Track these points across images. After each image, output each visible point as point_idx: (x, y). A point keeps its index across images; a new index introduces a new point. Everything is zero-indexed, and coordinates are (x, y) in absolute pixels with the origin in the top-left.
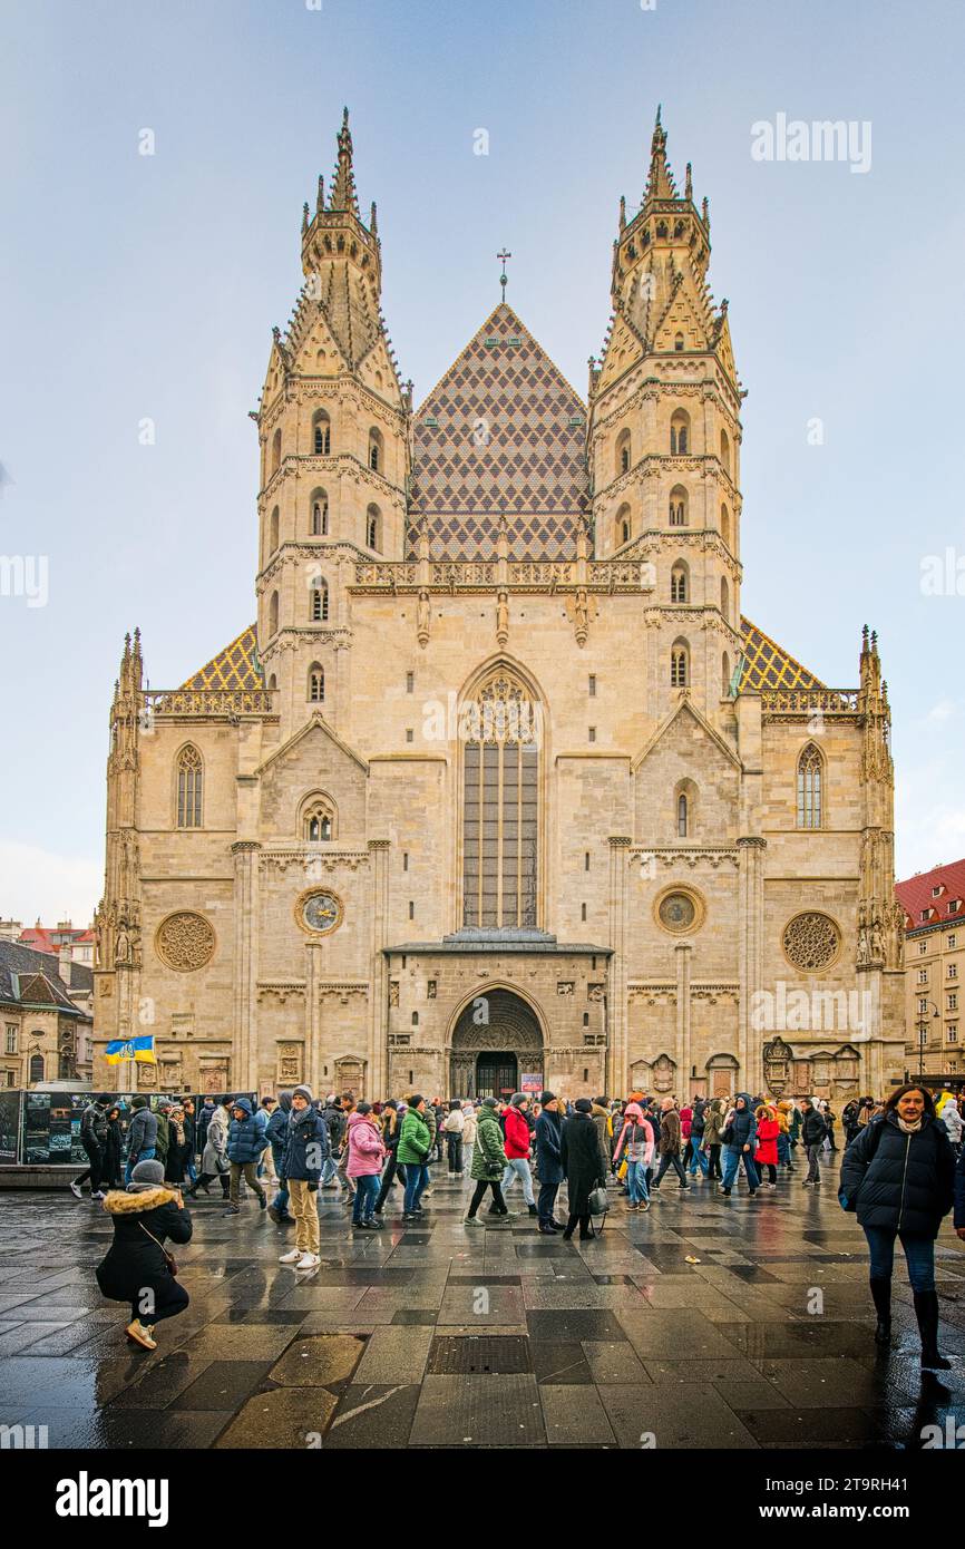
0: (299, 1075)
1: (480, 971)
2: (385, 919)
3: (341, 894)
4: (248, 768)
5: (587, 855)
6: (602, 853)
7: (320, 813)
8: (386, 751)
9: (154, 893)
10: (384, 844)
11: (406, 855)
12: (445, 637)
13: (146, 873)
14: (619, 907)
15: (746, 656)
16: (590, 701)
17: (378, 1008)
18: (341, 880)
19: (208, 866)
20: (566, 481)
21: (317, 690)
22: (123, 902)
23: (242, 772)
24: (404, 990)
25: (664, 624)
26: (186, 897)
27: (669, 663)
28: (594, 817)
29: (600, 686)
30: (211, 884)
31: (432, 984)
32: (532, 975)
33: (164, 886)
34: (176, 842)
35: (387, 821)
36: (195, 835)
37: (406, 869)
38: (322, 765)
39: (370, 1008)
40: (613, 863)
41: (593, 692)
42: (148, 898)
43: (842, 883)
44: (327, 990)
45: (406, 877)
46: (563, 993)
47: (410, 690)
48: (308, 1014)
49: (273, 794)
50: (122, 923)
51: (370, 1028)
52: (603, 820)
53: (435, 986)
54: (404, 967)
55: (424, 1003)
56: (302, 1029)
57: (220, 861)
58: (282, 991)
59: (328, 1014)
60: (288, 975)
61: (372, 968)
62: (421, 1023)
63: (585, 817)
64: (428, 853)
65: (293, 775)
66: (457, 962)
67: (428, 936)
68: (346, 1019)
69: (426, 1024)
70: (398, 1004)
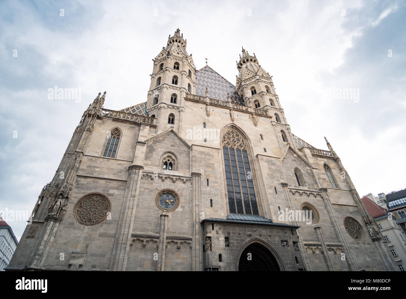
1: (249, 233)
2: (200, 206)
3: (179, 193)
4: (141, 139)
5: (275, 188)
6: (280, 188)
7: (169, 160)
8: (197, 143)
9: (82, 182)
10: (199, 175)
11: (208, 180)
12: (215, 116)
13: (81, 173)
14: (291, 209)
16: (262, 141)
17: (197, 251)
18: (178, 187)
19: (114, 174)
21: (171, 120)
22: (65, 184)
23: (139, 140)
24: (214, 242)
25: (277, 126)
26: (99, 187)
27: (281, 136)
28: (274, 175)
29: (264, 137)
30: (115, 182)
31: (227, 239)
32: (270, 236)
33: (89, 180)
34: (101, 162)
35: (200, 166)
36: (111, 160)
37: (208, 185)
38: (172, 144)
39: (193, 251)
40: (284, 192)
41: (262, 139)
42: (78, 184)
43: (353, 207)
44: (170, 241)
45: (208, 189)
46: (284, 246)
47: (205, 127)
49: (151, 150)
50: (61, 194)
52: (277, 177)
54: (213, 229)
55: (224, 250)
57: (121, 172)
58: (145, 240)
59: (170, 255)
60: (149, 231)
61: (194, 229)
62: (224, 261)
63: (271, 175)
64: (217, 180)
65: (160, 145)
66: (237, 228)
67: (220, 215)
68: (179, 258)
69: (226, 261)
70: (211, 250)
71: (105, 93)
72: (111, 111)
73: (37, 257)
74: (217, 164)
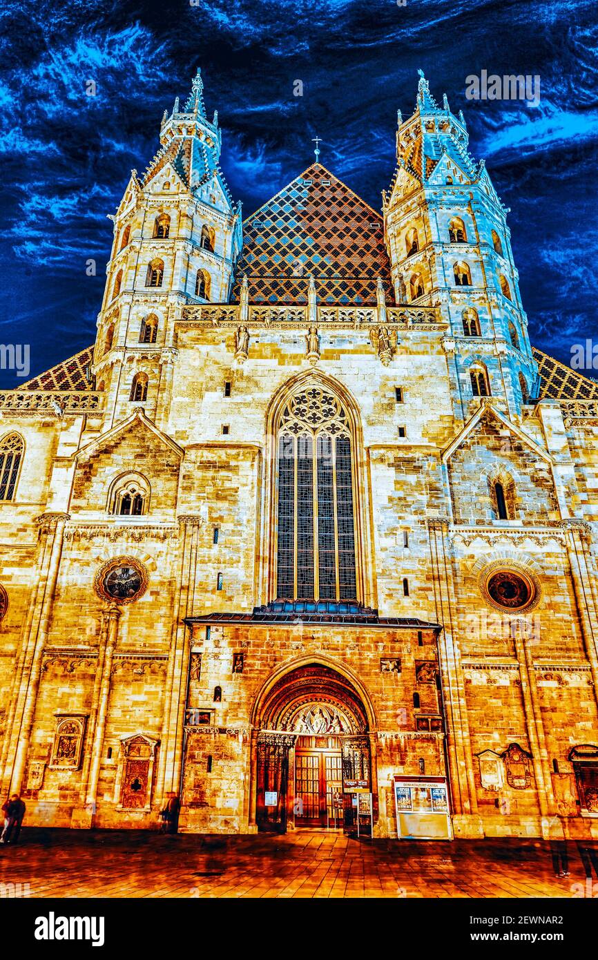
0: (77, 758)
1: (293, 644)
2: (191, 588)
3: (147, 563)
4: (65, 451)
5: (406, 533)
6: (421, 533)
7: (133, 491)
8: (200, 441)
10: (194, 519)
11: (216, 530)
12: (261, 357)
14: (443, 583)
15: (541, 376)
16: (397, 405)
17: (177, 680)
18: (146, 551)
19: (12, 534)
21: (138, 392)
23: (58, 454)
24: (207, 663)
27: (469, 380)
28: (409, 499)
29: (406, 396)
30: (12, 552)
31: (238, 656)
32: (353, 649)
35: (199, 499)
36: (5, 507)
37: (215, 542)
38: (139, 451)
39: (169, 681)
40: (433, 541)
41: (399, 399)
44: (120, 661)
45: (215, 550)
46: (387, 670)
47: (228, 394)
48: (96, 686)
49: (87, 473)
51: (167, 702)
52: (418, 501)
53: (242, 659)
54: (208, 637)
55: (230, 678)
56: (88, 703)
57: (25, 530)
58: (70, 660)
59: (120, 688)
60: (80, 643)
61: (174, 639)
62: (225, 700)
63: (400, 499)
64: (239, 528)
65: (109, 458)
66: (268, 633)
67: (238, 606)
68: (139, 693)
69: (229, 700)
70: (199, 678)
74: (246, 488)
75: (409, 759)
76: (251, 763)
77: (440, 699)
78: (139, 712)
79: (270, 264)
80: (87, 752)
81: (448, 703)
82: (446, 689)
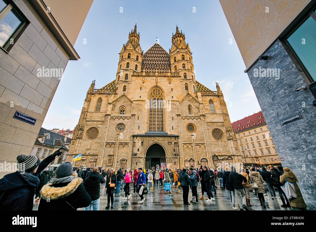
0: (112, 163)
1: (152, 140)
2: (134, 129)
3: (125, 124)
4: (110, 102)
5: (173, 117)
6: (175, 117)
7: (123, 109)
8: (136, 99)
9: (88, 123)
10: (134, 115)
11: (138, 117)
12: (147, 82)
13: (87, 120)
14: (179, 127)
15: (197, 86)
16: (172, 92)
17: (131, 147)
18: (125, 122)
19: (100, 119)
20: (166, 63)
21: (124, 89)
22: (81, 125)
23: (109, 102)
24: (136, 144)
25: (183, 81)
26: (94, 125)
27: (185, 87)
28: (174, 111)
29: (173, 90)
30: (100, 122)
31: (142, 142)
32: (163, 141)
33: (90, 122)
34: (94, 114)
35: (135, 111)
36: (98, 113)
37: (138, 120)
38: (124, 101)
39: (129, 147)
40: (178, 119)
41: (172, 91)
42: (87, 124)
43: (221, 123)
44: (120, 144)
45: (138, 121)
46: (169, 144)
47: (141, 90)
48: (116, 149)
49: (114, 106)
50: (80, 129)
51: (129, 152)
52: (175, 111)
53: (143, 143)
54: (137, 139)
55: (140, 147)
56: (114, 152)
57: (102, 118)
58: (111, 144)
59: (120, 149)
60: (112, 140)
61: (130, 139)
63: (172, 111)
64: (143, 117)
65: (118, 103)
66: (148, 138)
67: (142, 133)
68: (123, 150)
69: (140, 151)
70: (135, 147)
71: (95, 81)
72: (98, 89)
73: (75, 151)
75: (173, 162)
76: (144, 163)
77: (179, 150)
78: (123, 154)
79: (148, 63)
80: (114, 162)
81: (180, 151)
82: (180, 148)
